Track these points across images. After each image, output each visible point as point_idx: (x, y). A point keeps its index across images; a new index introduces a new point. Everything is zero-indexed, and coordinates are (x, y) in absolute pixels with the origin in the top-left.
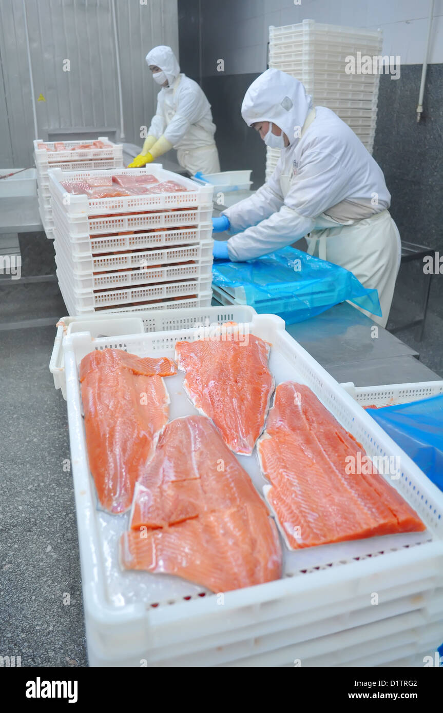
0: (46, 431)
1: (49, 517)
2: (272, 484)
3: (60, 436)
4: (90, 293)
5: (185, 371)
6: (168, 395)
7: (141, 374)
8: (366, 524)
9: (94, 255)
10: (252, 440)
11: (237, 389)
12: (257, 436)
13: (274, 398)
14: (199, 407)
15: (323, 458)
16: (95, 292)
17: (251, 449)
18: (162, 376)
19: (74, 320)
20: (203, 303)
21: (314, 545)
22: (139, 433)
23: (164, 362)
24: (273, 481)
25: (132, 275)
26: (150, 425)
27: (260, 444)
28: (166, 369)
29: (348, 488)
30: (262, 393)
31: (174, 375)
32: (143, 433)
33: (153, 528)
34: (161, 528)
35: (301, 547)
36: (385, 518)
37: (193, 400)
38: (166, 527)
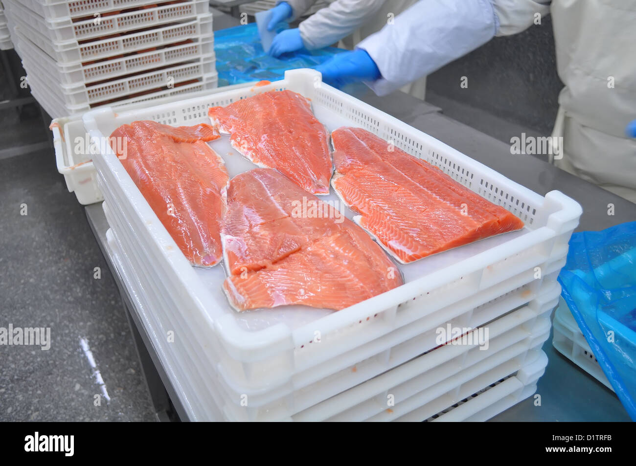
0: (41, 269)
1: (69, 355)
2: (361, 213)
3: (60, 271)
4: (82, 88)
5: (228, 133)
6: (219, 156)
7: (183, 141)
8: (471, 226)
9: (81, 42)
10: (326, 181)
11: (294, 138)
12: (330, 177)
13: (333, 143)
14: (258, 162)
15: (407, 181)
16: (88, 85)
17: (327, 188)
18: (205, 141)
19: (68, 121)
20: (209, 86)
21: (424, 255)
22: (205, 191)
23: (202, 127)
24: (363, 210)
25: (126, 62)
26: (212, 182)
27: (335, 183)
28: (208, 135)
29: (442, 200)
30: (320, 139)
31: (218, 139)
32: (208, 190)
33: (255, 269)
34: (265, 267)
35: (412, 259)
36: (486, 218)
37: (249, 157)
38: (270, 266)
